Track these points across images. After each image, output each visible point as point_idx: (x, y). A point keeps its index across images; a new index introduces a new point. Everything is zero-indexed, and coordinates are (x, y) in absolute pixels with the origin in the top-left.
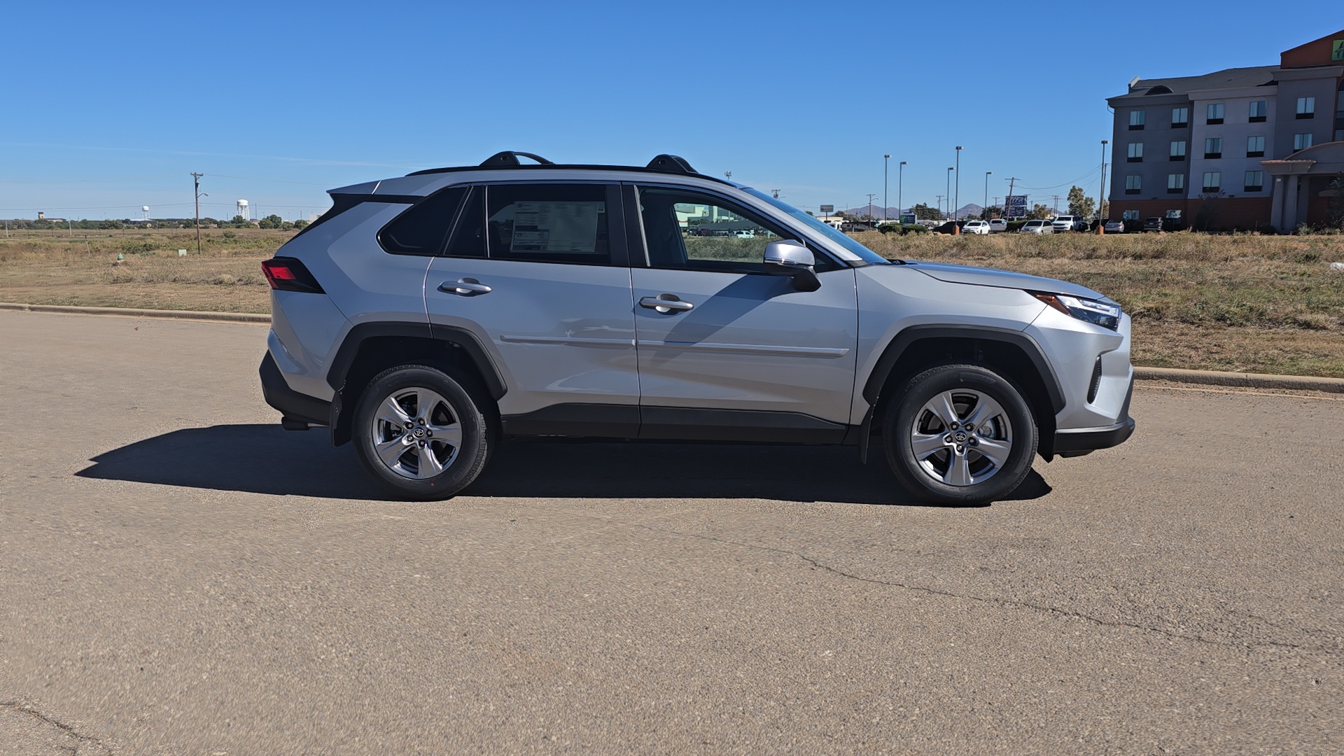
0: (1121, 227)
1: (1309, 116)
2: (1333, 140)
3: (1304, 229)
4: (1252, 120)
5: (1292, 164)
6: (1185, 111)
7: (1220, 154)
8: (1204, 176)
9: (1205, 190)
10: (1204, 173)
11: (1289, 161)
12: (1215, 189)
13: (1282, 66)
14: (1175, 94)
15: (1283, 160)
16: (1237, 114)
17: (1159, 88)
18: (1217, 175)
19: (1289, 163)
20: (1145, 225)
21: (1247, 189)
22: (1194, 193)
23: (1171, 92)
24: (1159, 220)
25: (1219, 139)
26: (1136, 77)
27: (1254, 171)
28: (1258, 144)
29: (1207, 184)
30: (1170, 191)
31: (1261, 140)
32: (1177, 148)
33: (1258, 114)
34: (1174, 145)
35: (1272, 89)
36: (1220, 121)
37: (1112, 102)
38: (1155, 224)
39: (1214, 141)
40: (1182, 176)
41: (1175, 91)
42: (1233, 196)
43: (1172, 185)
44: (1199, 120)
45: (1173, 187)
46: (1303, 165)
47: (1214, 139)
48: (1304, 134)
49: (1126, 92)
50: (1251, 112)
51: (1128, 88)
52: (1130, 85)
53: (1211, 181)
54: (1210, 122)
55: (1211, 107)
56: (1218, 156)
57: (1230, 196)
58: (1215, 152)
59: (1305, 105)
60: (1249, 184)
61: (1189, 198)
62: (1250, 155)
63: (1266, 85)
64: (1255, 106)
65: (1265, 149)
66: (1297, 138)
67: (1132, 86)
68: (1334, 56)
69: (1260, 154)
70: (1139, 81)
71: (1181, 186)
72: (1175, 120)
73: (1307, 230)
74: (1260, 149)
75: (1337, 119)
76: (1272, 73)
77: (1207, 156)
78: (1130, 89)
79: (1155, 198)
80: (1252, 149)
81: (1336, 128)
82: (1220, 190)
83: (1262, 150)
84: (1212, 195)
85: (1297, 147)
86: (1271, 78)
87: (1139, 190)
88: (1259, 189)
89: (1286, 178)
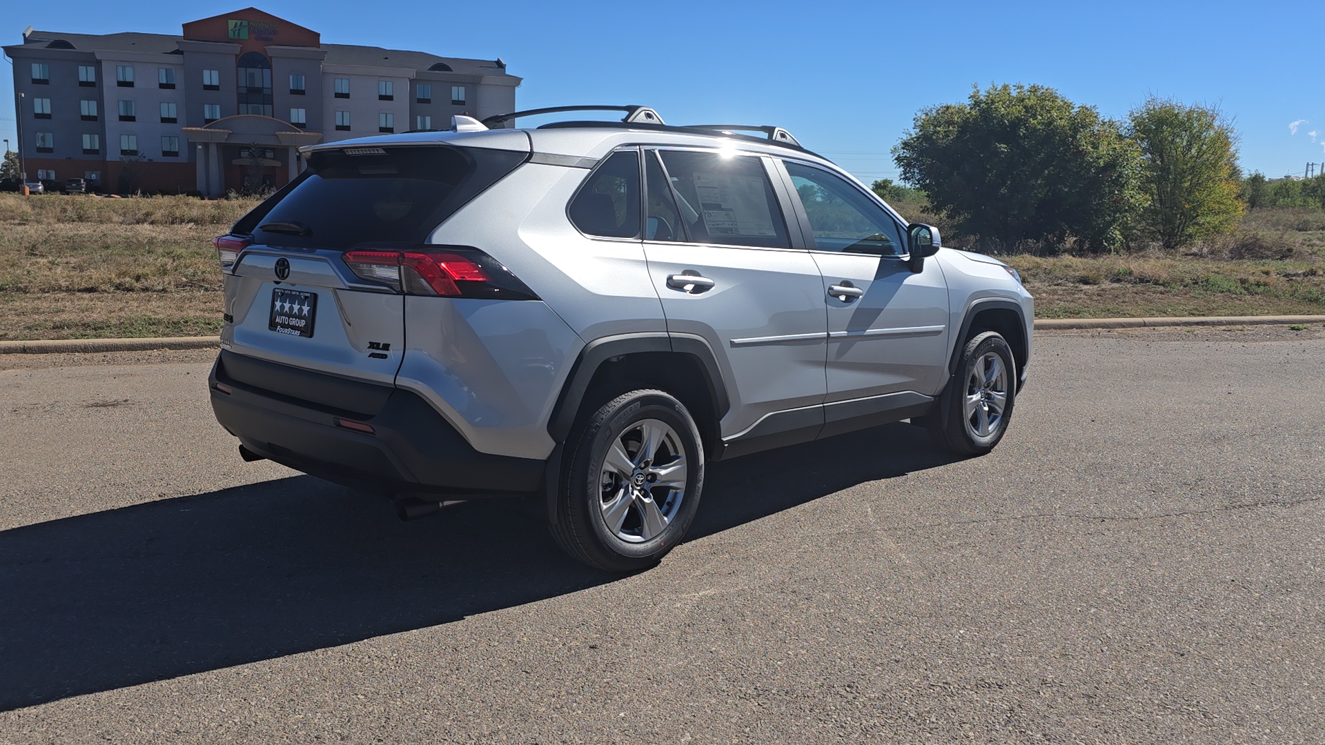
0: (40, 188)
1: (215, 88)
2: (238, 114)
3: (232, 195)
4: (162, 86)
5: (211, 132)
6: (91, 70)
7: (134, 117)
8: (121, 140)
9: (124, 152)
10: (120, 135)
11: (208, 130)
12: (134, 153)
13: (185, 37)
14: (79, 51)
15: (201, 127)
16: (148, 79)
17: (61, 43)
18: (133, 138)
19: (208, 132)
20: (67, 187)
21: (165, 154)
22: (113, 155)
23: (75, 48)
24: (82, 182)
25: (131, 101)
26: (29, 27)
27: (170, 137)
28: (170, 111)
29: (125, 147)
30: (86, 151)
31: (173, 106)
32: (88, 108)
33: (167, 81)
34: (84, 104)
35: (177, 59)
36: (131, 84)
37: (9, 51)
38: (77, 185)
39: (127, 104)
40: (97, 137)
41: (79, 47)
42: (152, 160)
43: (87, 146)
44: (109, 81)
45: (89, 148)
46: (221, 135)
47: (126, 101)
48: (212, 105)
49: (21, 42)
50: (160, 79)
51: (23, 37)
52: (24, 35)
53: (128, 143)
54: (121, 84)
55: (120, 69)
56: (132, 119)
57: (149, 160)
58: (129, 115)
59: (211, 77)
60: (166, 149)
61: (108, 159)
62: (164, 120)
63: (172, 53)
64: (163, 72)
65: (177, 115)
66: (207, 107)
67: (27, 36)
68: (231, 33)
69: (173, 121)
70: (33, 32)
71: (97, 147)
72: (83, 78)
73: (235, 195)
74: (173, 115)
75: (239, 94)
76: (177, 42)
77: (122, 118)
78: (25, 39)
79: (70, 158)
80: (165, 115)
81: (239, 102)
82: (140, 154)
83: (175, 117)
84: (133, 158)
85: (207, 117)
86: (176, 47)
87: (52, 149)
88: (175, 154)
89: (206, 145)
